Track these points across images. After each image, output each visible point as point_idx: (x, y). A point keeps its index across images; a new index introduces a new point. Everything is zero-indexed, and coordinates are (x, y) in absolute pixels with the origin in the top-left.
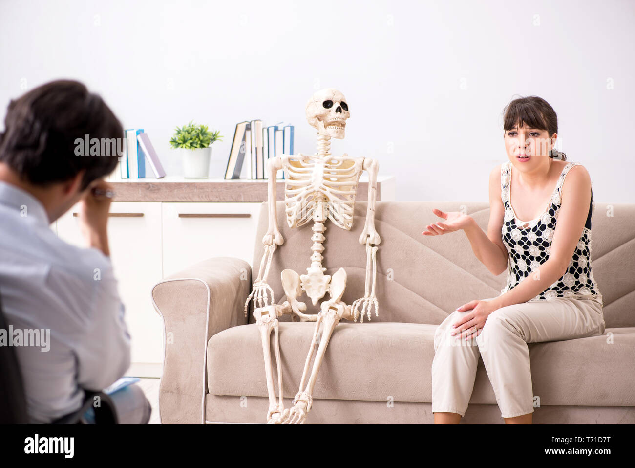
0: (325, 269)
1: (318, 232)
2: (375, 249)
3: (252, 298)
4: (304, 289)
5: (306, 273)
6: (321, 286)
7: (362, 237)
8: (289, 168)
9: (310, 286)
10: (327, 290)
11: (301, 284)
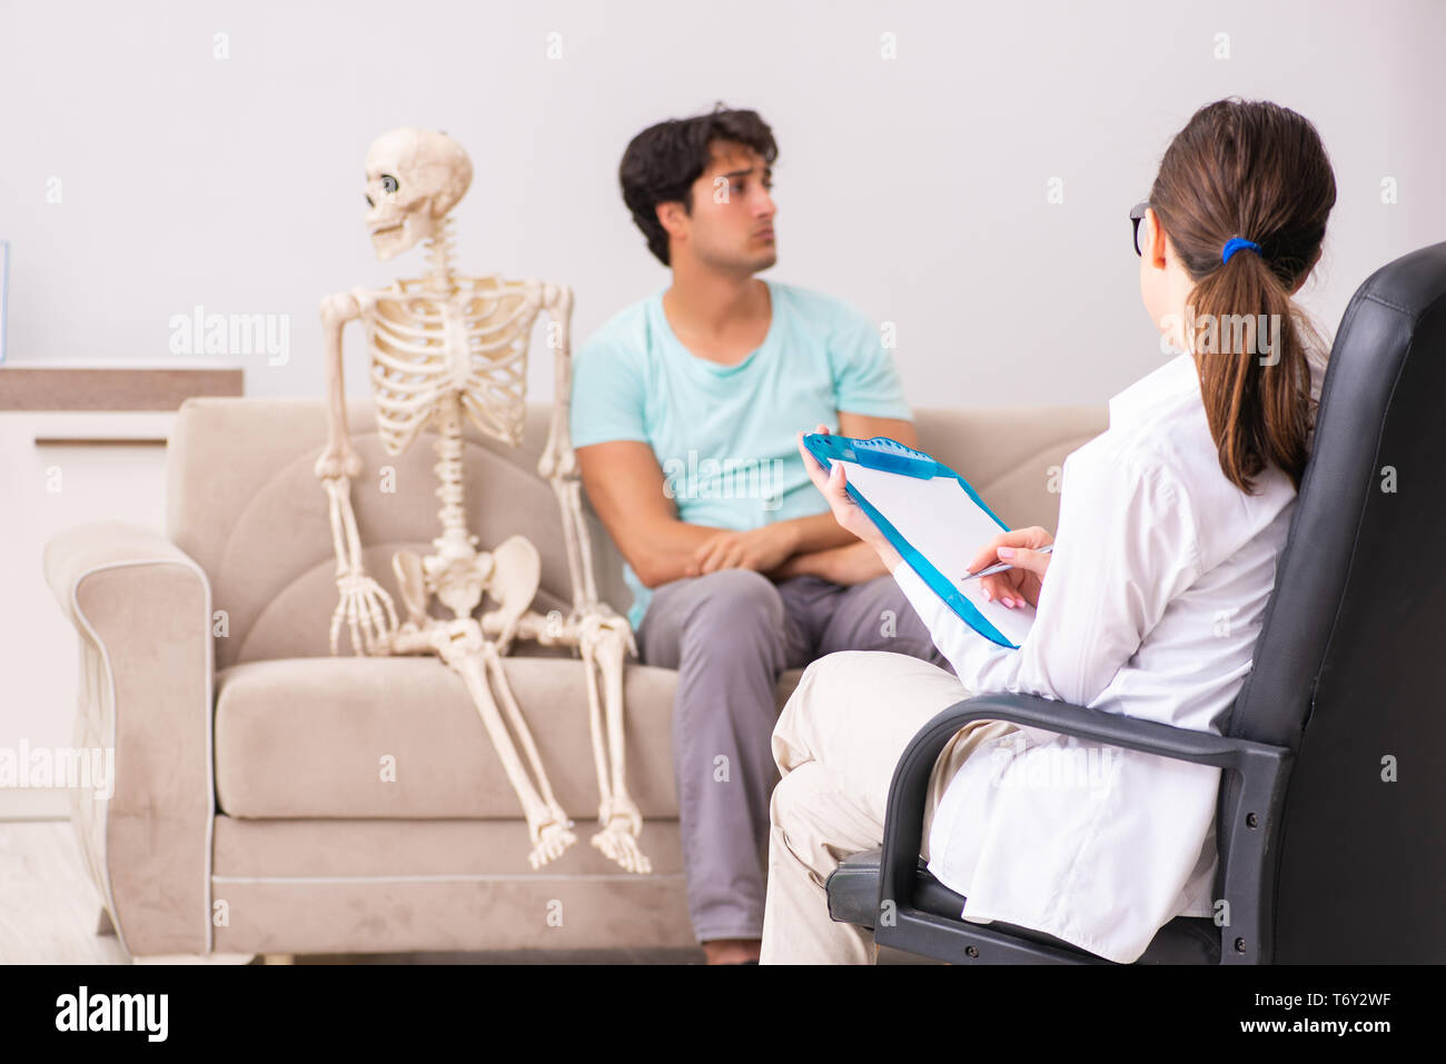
0: (475, 540)
1: (455, 460)
2: (574, 487)
3: (346, 617)
4: (433, 588)
5: (435, 553)
6: (473, 581)
7: (546, 464)
8: (378, 323)
9: (448, 583)
10: (486, 586)
11: (429, 579)
